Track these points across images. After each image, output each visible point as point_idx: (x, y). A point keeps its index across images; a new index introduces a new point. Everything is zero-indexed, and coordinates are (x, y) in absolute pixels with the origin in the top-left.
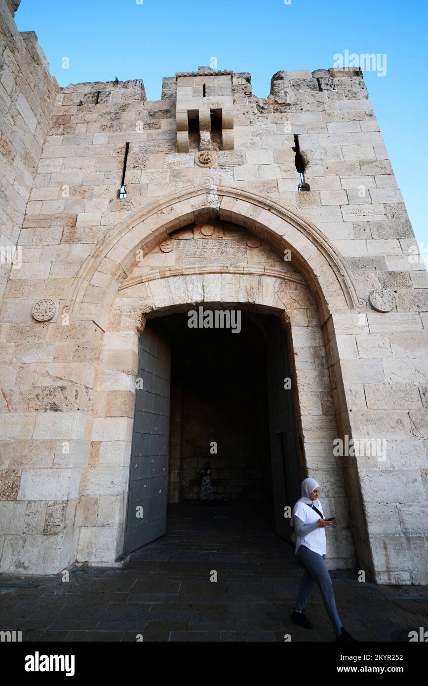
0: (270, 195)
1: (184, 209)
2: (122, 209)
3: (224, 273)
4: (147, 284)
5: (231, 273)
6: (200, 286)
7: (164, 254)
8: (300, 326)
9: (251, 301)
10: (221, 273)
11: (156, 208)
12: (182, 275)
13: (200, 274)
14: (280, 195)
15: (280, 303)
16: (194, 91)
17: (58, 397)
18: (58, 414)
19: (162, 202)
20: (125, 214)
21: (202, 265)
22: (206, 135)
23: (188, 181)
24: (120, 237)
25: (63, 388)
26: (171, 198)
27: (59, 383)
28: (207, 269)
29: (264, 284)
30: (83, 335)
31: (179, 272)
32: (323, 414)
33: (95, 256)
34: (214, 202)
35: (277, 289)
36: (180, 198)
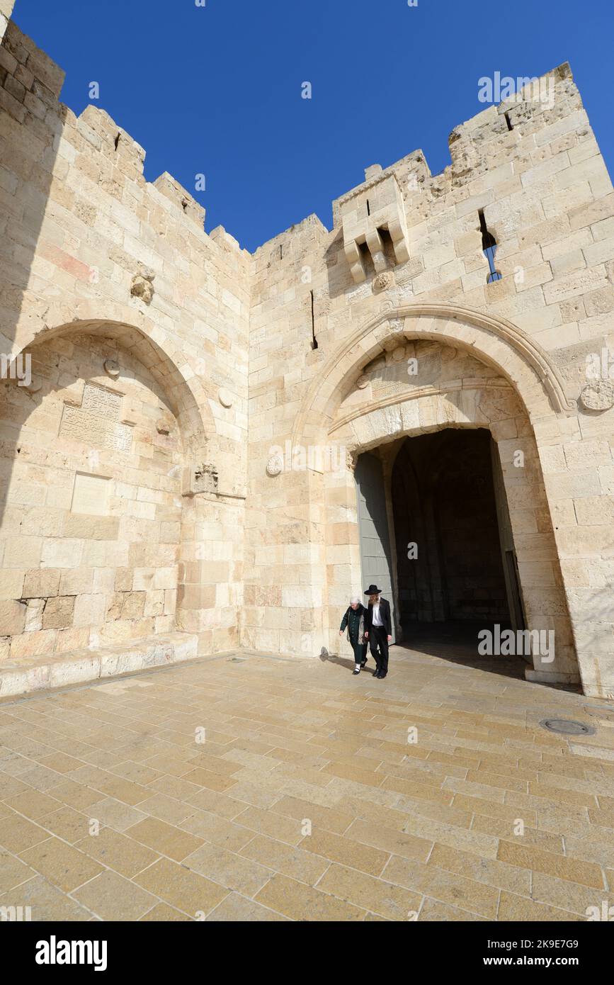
0: (455, 300)
1: (369, 344)
2: (316, 361)
3: (420, 396)
4: (350, 423)
5: (427, 395)
6: (398, 415)
7: (362, 391)
8: (507, 439)
9: (451, 420)
10: (417, 397)
11: (345, 350)
12: (380, 408)
13: (397, 403)
14: (465, 296)
15: (483, 417)
16: (359, 214)
17: (295, 533)
18: (297, 545)
19: (348, 343)
20: (320, 365)
21: (398, 394)
22: (378, 258)
23: (369, 312)
24: (318, 388)
25: (297, 526)
26: (355, 336)
27: (294, 522)
28: (403, 397)
29: (463, 398)
30: (304, 482)
31: (377, 406)
32: (539, 532)
33: (302, 411)
34: (397, 328)
35: (478, 401)
36: (363, 334)
